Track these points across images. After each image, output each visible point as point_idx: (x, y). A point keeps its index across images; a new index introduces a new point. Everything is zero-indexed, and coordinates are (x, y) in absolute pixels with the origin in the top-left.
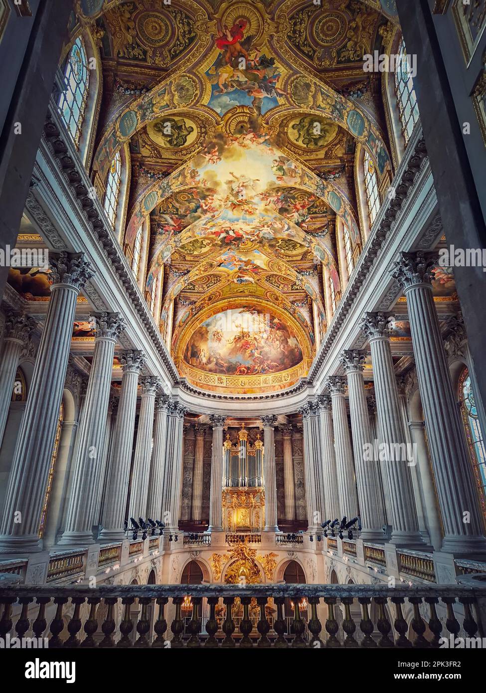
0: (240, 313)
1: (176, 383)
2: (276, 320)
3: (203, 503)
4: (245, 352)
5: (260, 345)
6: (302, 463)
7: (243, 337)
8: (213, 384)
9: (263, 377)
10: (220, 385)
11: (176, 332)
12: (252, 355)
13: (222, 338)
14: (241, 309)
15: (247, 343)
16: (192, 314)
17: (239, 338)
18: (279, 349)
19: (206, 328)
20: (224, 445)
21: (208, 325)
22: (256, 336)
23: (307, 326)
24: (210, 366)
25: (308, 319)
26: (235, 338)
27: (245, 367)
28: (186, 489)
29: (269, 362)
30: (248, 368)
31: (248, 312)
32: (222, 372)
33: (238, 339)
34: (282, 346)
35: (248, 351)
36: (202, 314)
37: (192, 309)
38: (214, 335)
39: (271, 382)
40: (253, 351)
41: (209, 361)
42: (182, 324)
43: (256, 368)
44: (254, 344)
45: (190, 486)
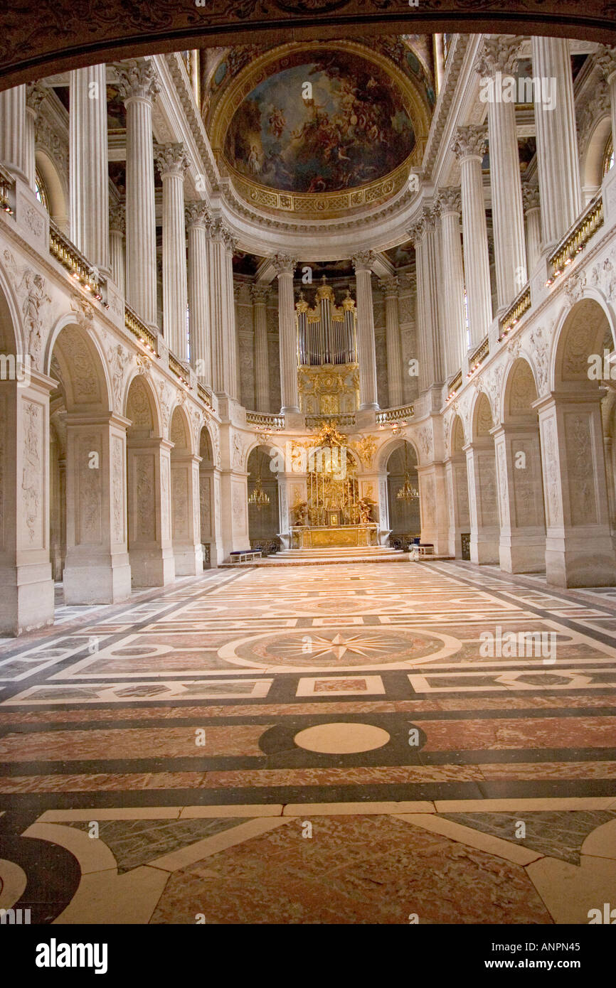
0: (311, 74)
1: (215, 189)
2: (372, 83)
3: (271, 395)
4: (323, 153)
5: (345, 137)
6: (414, 331)
7: (318, 124)
8: (273, 206)
9: (352, 193)
10: (286, 209)
11: (207, 98)
12: (333, 157)
13: (284, 128)
14: (313, 65)
15: (325, 136)
16: (231, 71)
17: (312, 128)
18: (377, 141)
19: (257, 105)
20: (296, 308)
21: (259, 99)
22: (339, 122)
23: (423, 77)
24: (266, 176)
25: (423, 60)
26: (305, 128)
27: (323, 180)
28: (245, 376)
29: (361, 167)
30: (327, 181)
31: (323, 72)
32: (287, 188)
33: (310, 130)
34: (382, 135)
35: (327, 151)
36: (247, 73)
37: (230, 57)
38: (271, 122)
39: (364, 200)
40: (336, 151)
41: (265, 169)
42: (215, 87)
43: (341, 179)
44: (337, 136)
45: (251, 371)
